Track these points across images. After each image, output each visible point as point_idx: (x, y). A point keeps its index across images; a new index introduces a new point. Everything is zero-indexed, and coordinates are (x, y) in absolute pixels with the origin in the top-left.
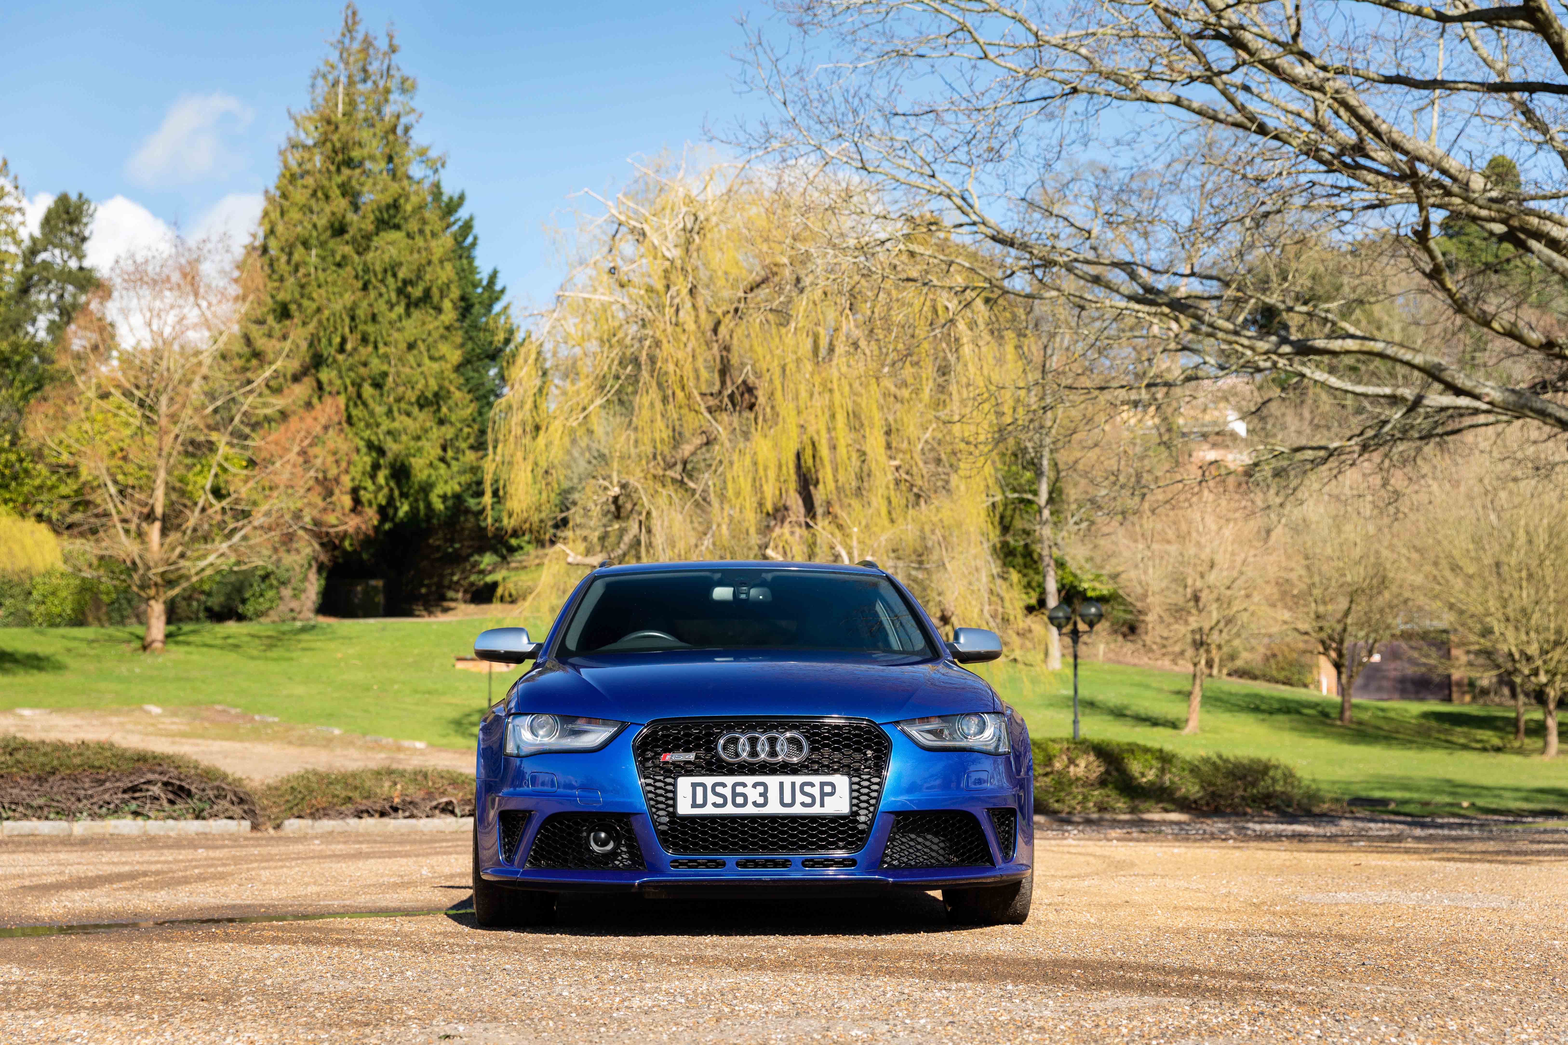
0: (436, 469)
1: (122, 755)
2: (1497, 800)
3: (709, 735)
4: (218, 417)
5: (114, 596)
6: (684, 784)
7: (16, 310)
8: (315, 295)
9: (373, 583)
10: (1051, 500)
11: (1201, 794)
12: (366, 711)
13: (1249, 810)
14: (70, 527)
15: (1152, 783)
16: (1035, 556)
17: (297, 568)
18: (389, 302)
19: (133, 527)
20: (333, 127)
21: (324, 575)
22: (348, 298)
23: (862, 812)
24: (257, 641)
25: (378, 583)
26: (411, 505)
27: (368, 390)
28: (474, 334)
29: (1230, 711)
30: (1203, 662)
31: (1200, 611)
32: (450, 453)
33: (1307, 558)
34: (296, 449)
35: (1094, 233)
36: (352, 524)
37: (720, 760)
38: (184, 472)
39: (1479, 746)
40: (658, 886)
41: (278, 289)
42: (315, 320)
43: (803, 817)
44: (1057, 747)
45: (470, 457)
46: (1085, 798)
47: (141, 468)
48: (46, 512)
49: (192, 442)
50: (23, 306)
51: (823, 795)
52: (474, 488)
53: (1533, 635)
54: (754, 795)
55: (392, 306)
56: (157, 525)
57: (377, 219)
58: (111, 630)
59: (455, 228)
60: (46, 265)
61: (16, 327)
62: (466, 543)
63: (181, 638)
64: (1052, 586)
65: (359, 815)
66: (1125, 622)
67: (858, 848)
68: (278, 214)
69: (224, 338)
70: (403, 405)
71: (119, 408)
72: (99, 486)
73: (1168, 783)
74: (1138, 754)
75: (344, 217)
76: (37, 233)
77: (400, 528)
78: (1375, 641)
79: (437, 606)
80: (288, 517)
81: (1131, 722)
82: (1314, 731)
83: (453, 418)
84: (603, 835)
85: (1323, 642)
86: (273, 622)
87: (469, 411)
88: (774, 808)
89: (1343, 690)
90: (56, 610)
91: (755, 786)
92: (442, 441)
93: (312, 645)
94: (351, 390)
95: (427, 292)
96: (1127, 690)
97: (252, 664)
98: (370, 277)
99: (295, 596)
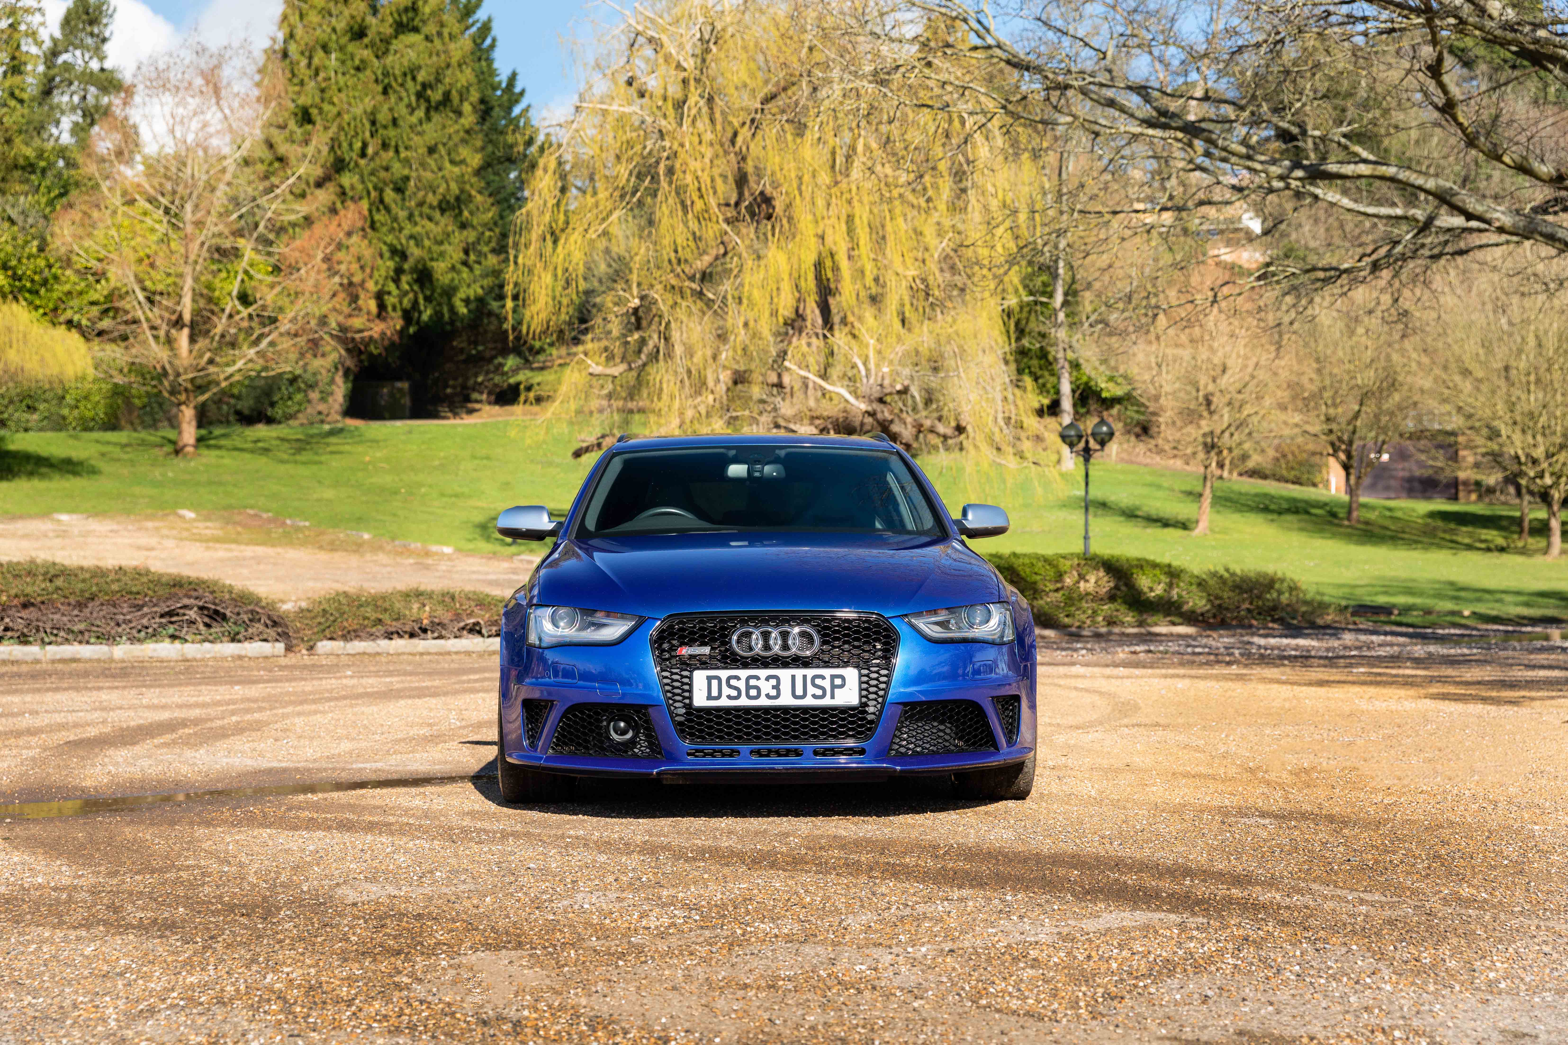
0: (459, 272)
1: (159, 581)
2: (1498, 605)
3: (723, 629)
4: (243, 222)
5: (146, 400)
6: (700, 677)
7: (39, 113)
8: (335, 100)
9: (399, 385)
10: (1065, 303)
11: (1208, 607)
12: (395, 515)
13: (1255, 622)
14: (100, 334)
15: (1160, 598)
16: (1050, 358)
17: (324, 372)
18: (409, 106)
19: (162, 333)
21: (351, 378)
22: (368, 103)
23: (871, 703)
24: (287, 445)
25: (405, 385)
26: (434, 309)
27: (390, 195)
28: (494, 137)
29: (1241, 511)
30: (1214, 464)
31: (1211, 413)
32: (472, 257)
33: (1318, 360)
34: (320, 256)
35: (1109, 55)
36: (377, 329)
37: (734, 653)
38: (210, 277)
39: (1483, 546)
40: (675, 773)
41: (299, 93)
42: (335, 124)
43: (814, 709)
44: (1068, 563)
45: (492, 260)
46: (1095, 612)
47: (169, 275)
48: (76, 318)
49: (218, 250)
50: (46, 108)
51: (833, 687)
52: (497, 290)
53: (1539, 438)
54: (767, 687)
55: (412, 110)
56: (186, 331)
57: (395, 22)
58: (143, 435)
59: (474, 29)
60: (68, 67)
61: (40, 129)
62: (490, 345)
63: (212, 442)
64: (1066, 388)
65: (389, 636)
66: (1138, 423)
67: (867, 738)
68: (297, 17)
69: (247, 144)
70: (426, 210)
71: (145, 214)
72: (127, 293)
73: (1175, 597)
74: (1148, 570)
75: (363, 20)
76: (58, 34)
77: (424, 330)
78: (1384, 442)
79: (462, 407)
80: (313, 323)
81: (1143, 523)
82: (1321, 531)
83: (475, 222)
84: (622, 724)
85: (1332, 444)
86: (302, 425)
87: (490, 215)
88: (786, 700)
89: (1351, 491)
90: (89, 414)
91: (768, 678)
92: (463, 245)
93: (341, 448)
94: (374, 194)
95: (447, 96)
96: (1139, 490)
97: (282, 467)
98: (390, 80)
99: (322, 399)
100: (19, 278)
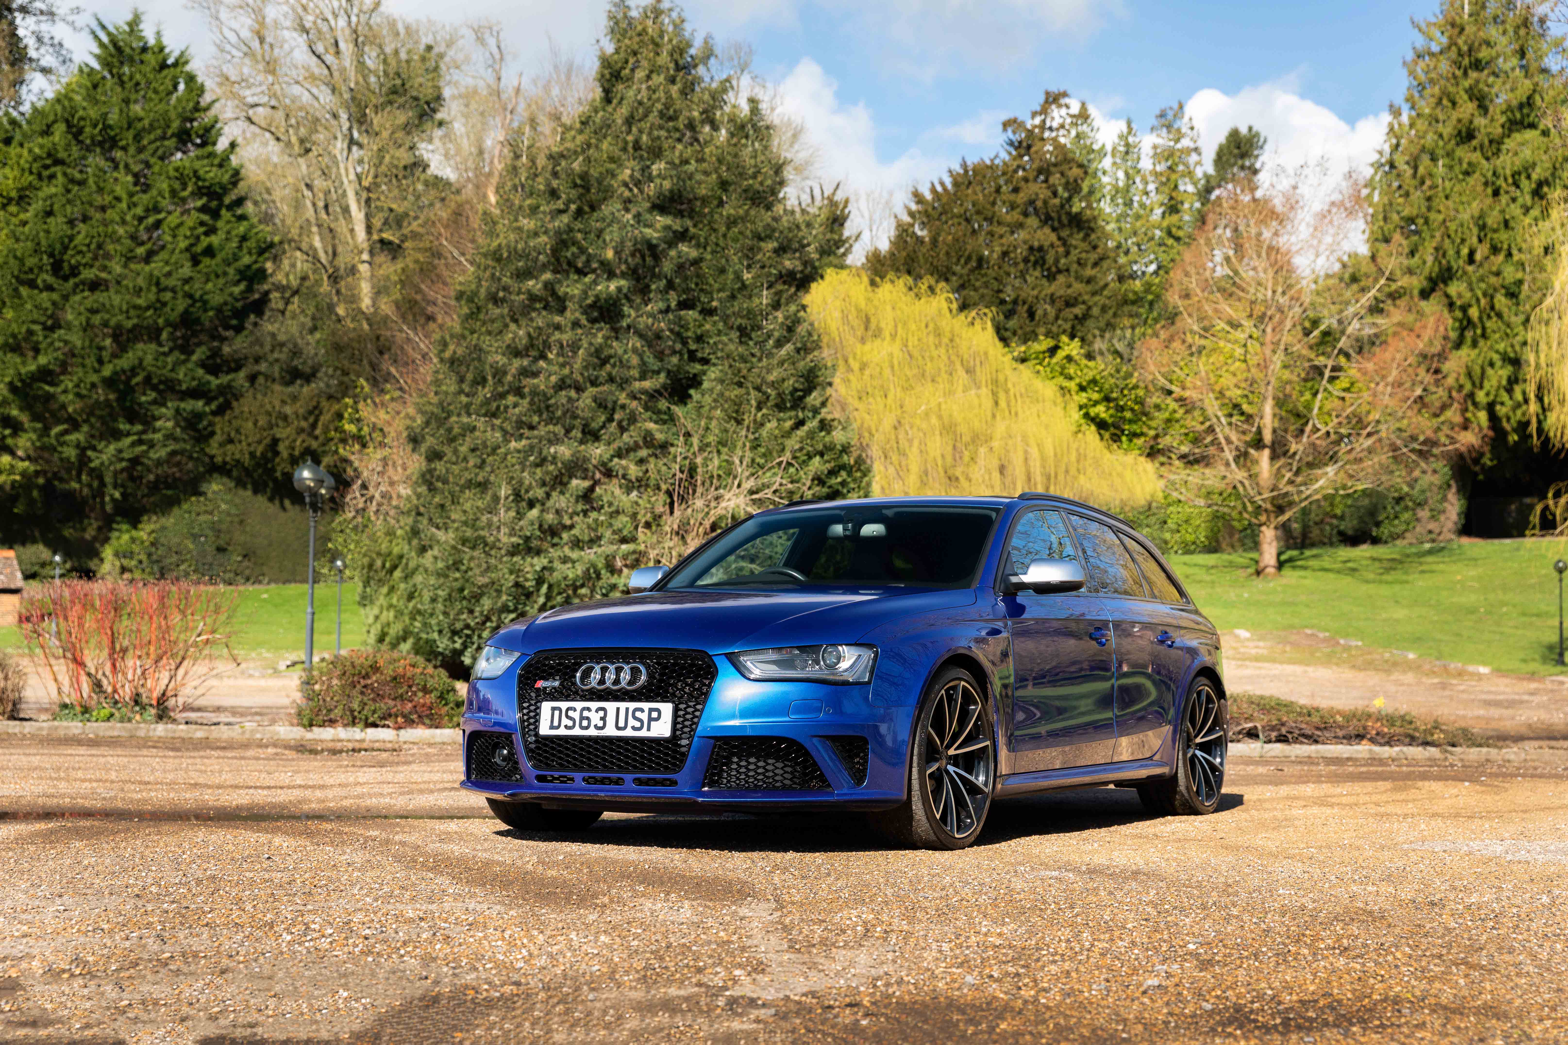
3: (574, 664)
6: (546, 707)
8: (1442, 208)
14: (1181, 457)
17: (1434, 489)
18: (1523, 206)
19: (1241, 454)
20: (1457, 31)
22: (1475, 207)
23: (683, 736)
24: (1377, 564)
25: (1531, 500)
27: (1501, 301)
36: (1464, 442)
37: (576, 686)
42: (1441, 233)
43: (634, 739)
51: (650, 719)
54: (595, 718)
55: (1527, 210)
56: (1267, 452)
57: (1508, 120)
63: (1299, 563)
68: (1404, 127)
75: (1471, 122)
76: (1211, 170)
86: (1406, 544)
88: (610, 731)
90: (1190, 538)
91: (598, 710)
93: (1433, 567)
94: (1483, 302)
97: (1364, 587)
98: (1501, 182)
99: (1433, 517)
100: (1121, 409)
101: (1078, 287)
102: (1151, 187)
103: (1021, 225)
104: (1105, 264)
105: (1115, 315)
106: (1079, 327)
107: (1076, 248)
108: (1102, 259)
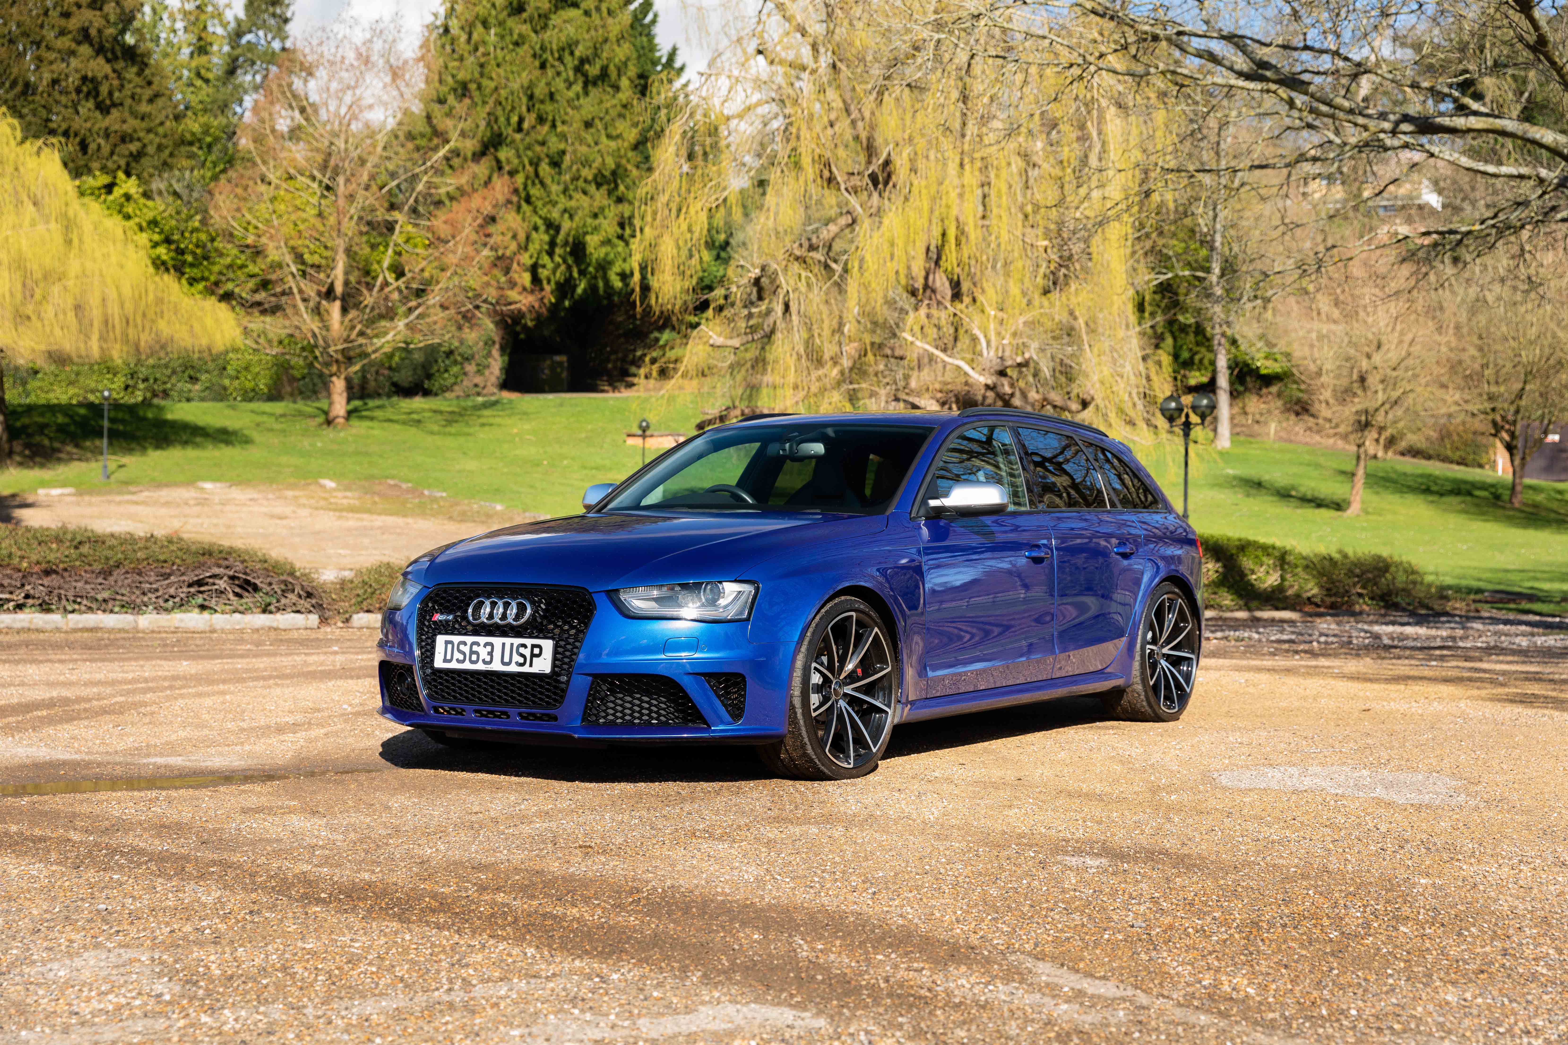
0: (614, 246)
1: (189, 548)
5: (304, 371)
7: (224, 92)
8: (494, 75)
9: (558, 358)
10: (1222, 278)
11: (1317, 591)
12: (532, 486)
13: (1365, 608)
14: (253, 305)
15: (1262, 581)
16: (1207, 333)
17: (481, 345)
18: (566, 80)
19: (313, 304)
21: (507, 351)
22: (526, 78)
23: (561, 672)
24: (439, 417)
25: (562, 358)
26: (589, 283)
27: (545, 169)
29: (1397, 491)
30: (1368, 443)
31: (1366, 392)
32: (629, 231)
33: (1480, 338)
36: (527, 302)
37: (468, 621)
41: (458, 68)
42: (493, 99)
43: (516, 675)
49: (368, 222)
50: (230, 87)
51: (533, 655)
54: (484, 653)
55: (570, 85)
56: (338, 304)
58: (300, 405)
59: (635, 5)
60: (251, 47)
61: (224, 107)
62: (648, 320)
63: (364, 413)
64: (1223, 365)
66: (1298, 401)
70: (581, 183)
72: (282, 265)
74: (1248, 550)
76: (242, 15)
77: (579, 305)
78: (1552, 421)
79: (622, 381)
80: (461, 296)
81: (1297, 503)
82: (1483, 514)
83: (631, 196)
85: (1494, 423)
86: (458, 397)
88: (496, 666)
89: (1516, 472)
90: (249, 385)
91: (485, 645)
92: (618, 219)
93: (491, 420)
94: (529, 168)
95: (604, 71)
96: (1295, 470)
97: (430, 439)
98: (547, 55)
99: (479, 371)
100: (182, 252)
101: (132, 123)
102: (179, 25)
103: (73, 53)
104: (160, 102)
105: (171, 155)
106: (133, 164)
107: (130, 82)
108: (157, 95)
